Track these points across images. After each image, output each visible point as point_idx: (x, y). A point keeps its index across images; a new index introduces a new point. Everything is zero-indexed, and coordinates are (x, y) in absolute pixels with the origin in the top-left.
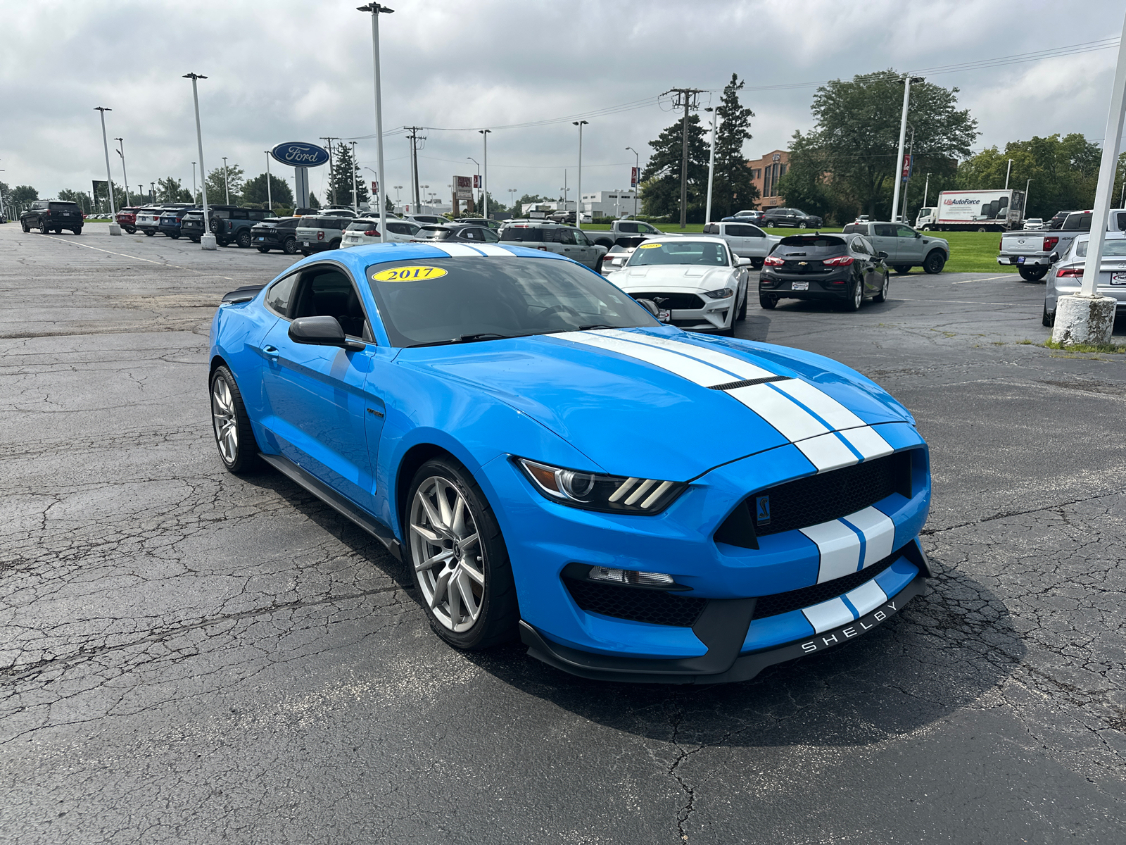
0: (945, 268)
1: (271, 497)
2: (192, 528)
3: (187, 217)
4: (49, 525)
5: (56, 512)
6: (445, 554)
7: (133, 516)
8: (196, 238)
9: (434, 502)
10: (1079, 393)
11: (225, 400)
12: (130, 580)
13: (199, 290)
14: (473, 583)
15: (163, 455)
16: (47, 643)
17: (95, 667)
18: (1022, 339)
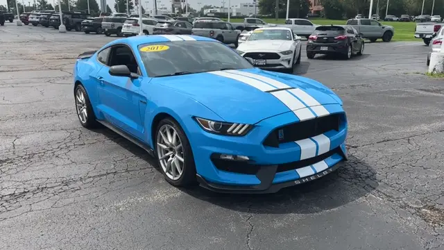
0: (392, 39)
1: (102, 137)
2: (72, 148)
3: (52, 17)
4: (16, 147)
5: (17, 142)
6: (170, 153)
7: (48, 143)
8: (56, 27)
9: (165, 134)
10: (432, 94)
11: (82, 98)
12: (52, 166)
13: (61, 51)
14: (180, 162)
15: (55, 121)
16: (25, 186)
17: (44, 194)
18: (416, 71)
